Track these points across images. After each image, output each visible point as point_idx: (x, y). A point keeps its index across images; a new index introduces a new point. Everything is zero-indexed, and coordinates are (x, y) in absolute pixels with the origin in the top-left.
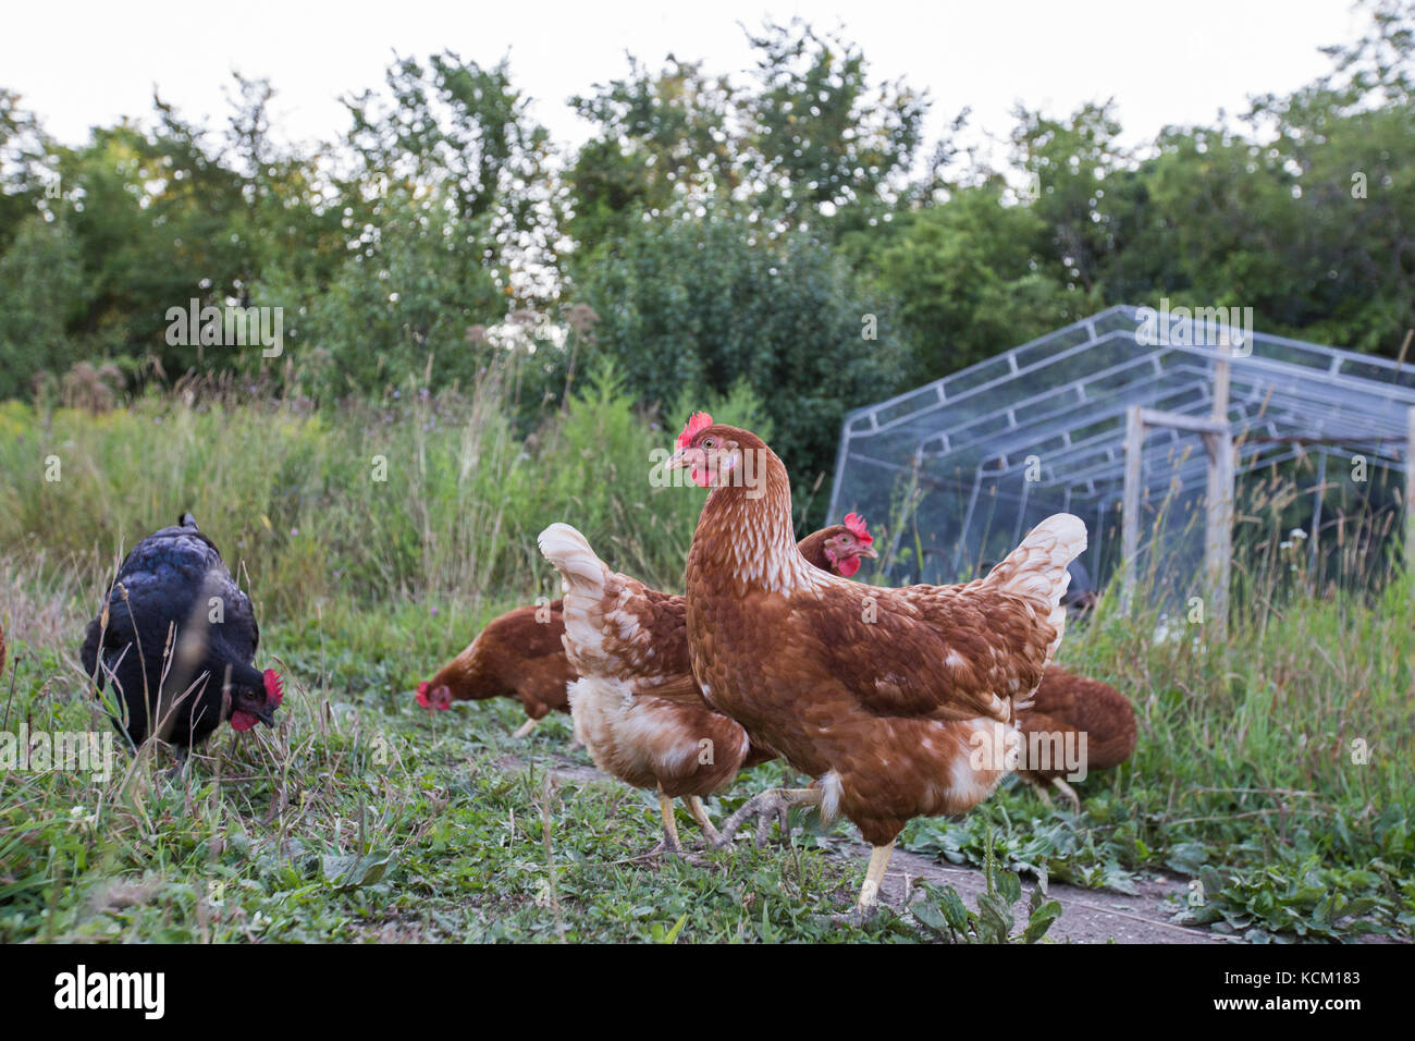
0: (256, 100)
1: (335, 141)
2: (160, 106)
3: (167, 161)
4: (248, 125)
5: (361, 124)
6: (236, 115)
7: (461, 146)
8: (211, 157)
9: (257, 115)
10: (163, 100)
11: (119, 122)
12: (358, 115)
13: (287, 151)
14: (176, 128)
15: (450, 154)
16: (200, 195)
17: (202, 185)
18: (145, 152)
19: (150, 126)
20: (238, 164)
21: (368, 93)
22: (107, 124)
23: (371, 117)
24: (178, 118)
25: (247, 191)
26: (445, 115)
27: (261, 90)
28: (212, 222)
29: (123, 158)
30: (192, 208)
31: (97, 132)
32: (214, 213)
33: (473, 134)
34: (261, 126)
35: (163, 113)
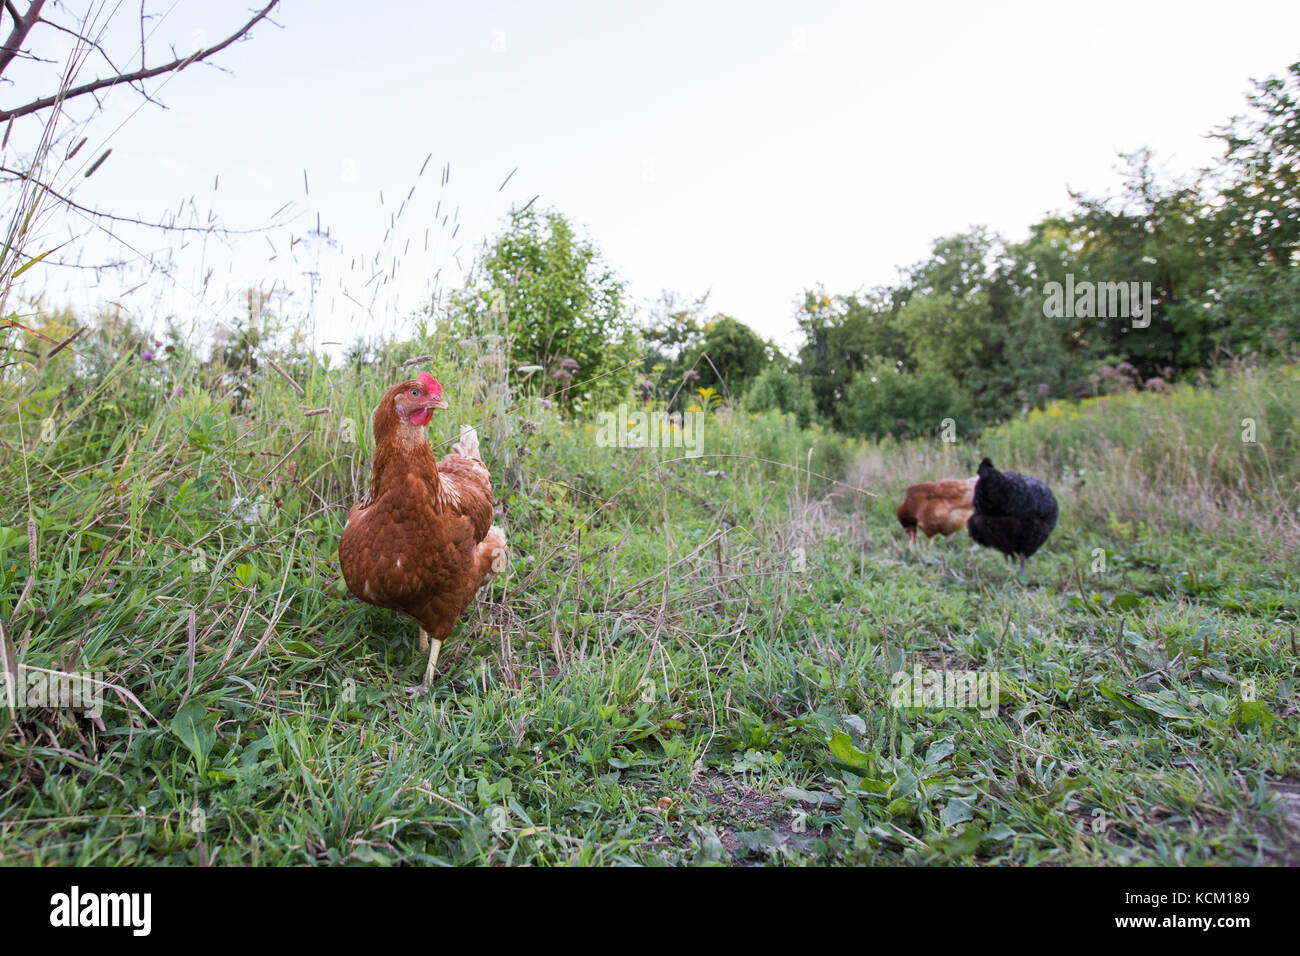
0: (1140, 164)
1: (1213, 165)
2: (1073, 196)
3: (1084, 228)
4: (1139, 182)
5: (1235, 144)
6: (1127, 179)
8: (1116, 214)
9: (1143, 172)
10: (1074, 192)
11: (1045, 217)
12: (1230, 139)
14: (1088, 205)
16: (1114, 240)
17: (1116, 233)
18: (1066, 227)
19: (1068, 210)
20: (1137, 210)
21: (1234, 120)
22: (1038, 222)
24: (1087, 198)
25: (1148, 225)
27: (1142, 155)
28: (1131, 254)
29: (1053, 238)
30: (1111, 250)
31: (1033, 228)
32: (1129, 248)
34: (1148, 179)
35: (1076, 200)
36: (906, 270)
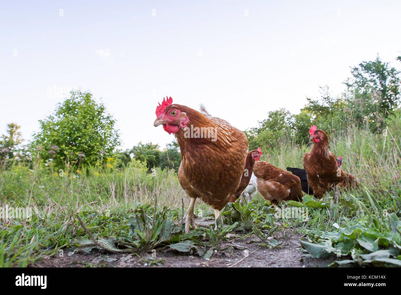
0: (326, 91)
1: (345, 92)
2: (308, 99)
5: (349, 86)
6: (323, 95)
7: (374, 81)
8: (321, 105)
9: (327, 93)
10: (308, 98)
12: (348, 84)
13: (336, 98)
14: (312, 102)
15: (372, 84)
17: (321, 112)
19: (307, 104)
20: (327, 105)
21: (348, 79)
23: (351, 83)
25: (330, 109)
26: (367, 75)
27: (326, 88)
33: (376, 77)
34: (329, 95)
35: (309, 101)
36: (261, 122)
